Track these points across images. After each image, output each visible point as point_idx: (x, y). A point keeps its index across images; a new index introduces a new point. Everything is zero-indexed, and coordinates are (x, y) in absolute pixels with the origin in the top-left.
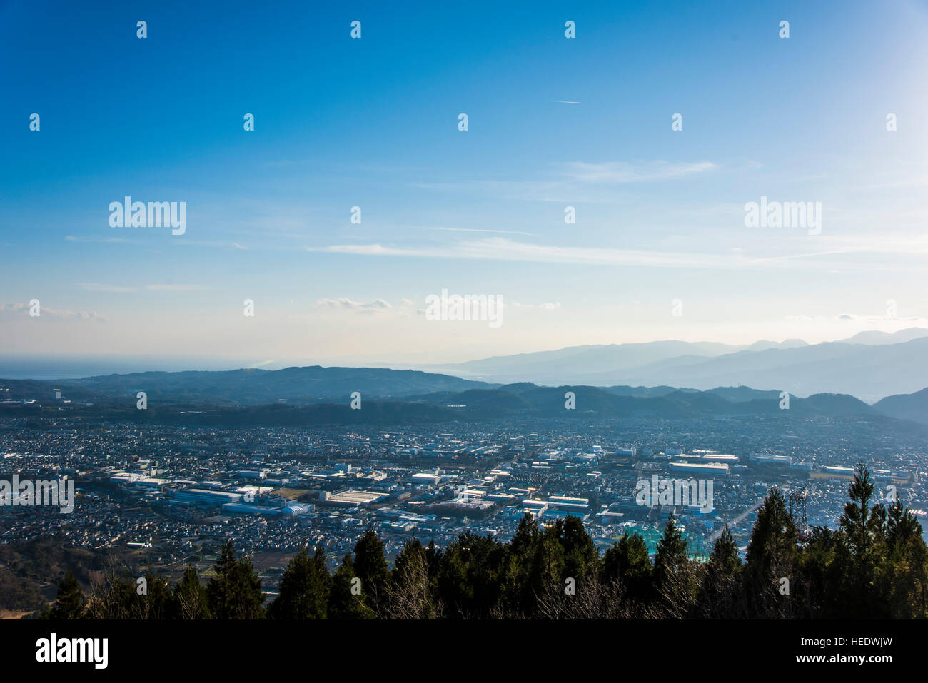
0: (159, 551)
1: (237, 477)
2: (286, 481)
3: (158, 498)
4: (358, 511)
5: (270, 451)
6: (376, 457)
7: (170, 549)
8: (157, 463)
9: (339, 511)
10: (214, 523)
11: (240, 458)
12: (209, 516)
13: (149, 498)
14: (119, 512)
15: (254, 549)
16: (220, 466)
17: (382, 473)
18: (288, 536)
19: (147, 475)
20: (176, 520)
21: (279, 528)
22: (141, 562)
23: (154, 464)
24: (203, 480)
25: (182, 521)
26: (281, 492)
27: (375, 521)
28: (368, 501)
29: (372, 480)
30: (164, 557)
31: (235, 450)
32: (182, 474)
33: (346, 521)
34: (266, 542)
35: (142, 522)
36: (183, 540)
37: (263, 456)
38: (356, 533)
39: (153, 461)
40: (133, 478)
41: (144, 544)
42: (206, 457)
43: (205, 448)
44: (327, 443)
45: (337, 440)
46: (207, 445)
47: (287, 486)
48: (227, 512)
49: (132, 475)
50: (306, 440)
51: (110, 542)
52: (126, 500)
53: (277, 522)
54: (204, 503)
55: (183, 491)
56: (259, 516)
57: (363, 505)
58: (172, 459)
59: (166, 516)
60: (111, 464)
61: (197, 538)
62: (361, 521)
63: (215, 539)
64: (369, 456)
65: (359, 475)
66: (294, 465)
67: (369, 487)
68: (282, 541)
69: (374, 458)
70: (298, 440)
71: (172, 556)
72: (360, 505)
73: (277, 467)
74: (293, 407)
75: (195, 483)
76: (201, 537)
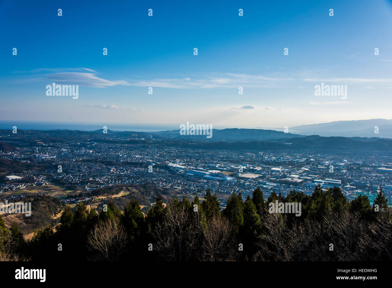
0: (183, 190)
1: (208, 167)
2: (225, 169)
3: (182, 173)
4: (251, 181)
5: (219, 158)
6: (258, 162)
7: (187, 190)
8: (182, 161)
9: (244, 180)
10: (201, 182)
11: (209, 160)
12: (199, 180)
13: (180, 172)
14: (171, 176)
15: (214, 192)
16: (202, 163)
17: (260, 167)
18: (226, 188)
19: (179, 165)
20: (188, 180)
21: (223, 185)
22: (178, 193)
23: (181, 161)
24: (197, 167)
25: (191, 181)
26: (223, 172)
27: (257, 184)
28: (254, 177)
29: (256, 170)
30: (185, 192)
31: (208, 157)
32: (190, 165)
33: (246, 184)
34: (218, 190)
35: (178, 180)
36: (191, 187)
37: (217, 160)
38: (250, 188)
39: (181, 160)
40: (175, 165)
41: (178, 188)
42: (197, 160)
43: (197, 156)
44: (240, 156)
45: (243, 155)
46: (198, 155)
47: (225, 170)
48: (205, 178)
49: (174, 164)
50: (232, 155)
51: (168, 186)
52: (173, 173)
53: (222, 183)
54: (197, 175)
55: (190, 171)
56: (216, 181)
57: (253, 179)
58: (187, 160)
59: (185, 179)
60: (168, 160)
61: (195, 187)
62: (252, 184)
63: (202, 187)
64: (255, 161)
65: (251, 168)
66: (228, 163)
67: (255, 172)
68: (224, 190)
69: (257, 162)
70: (229, 155)
71: (188, 192)
72: (252, 179)
73: (222, 164)
74: (228, 143)
75: (194, 168)
76: (197, 187)
